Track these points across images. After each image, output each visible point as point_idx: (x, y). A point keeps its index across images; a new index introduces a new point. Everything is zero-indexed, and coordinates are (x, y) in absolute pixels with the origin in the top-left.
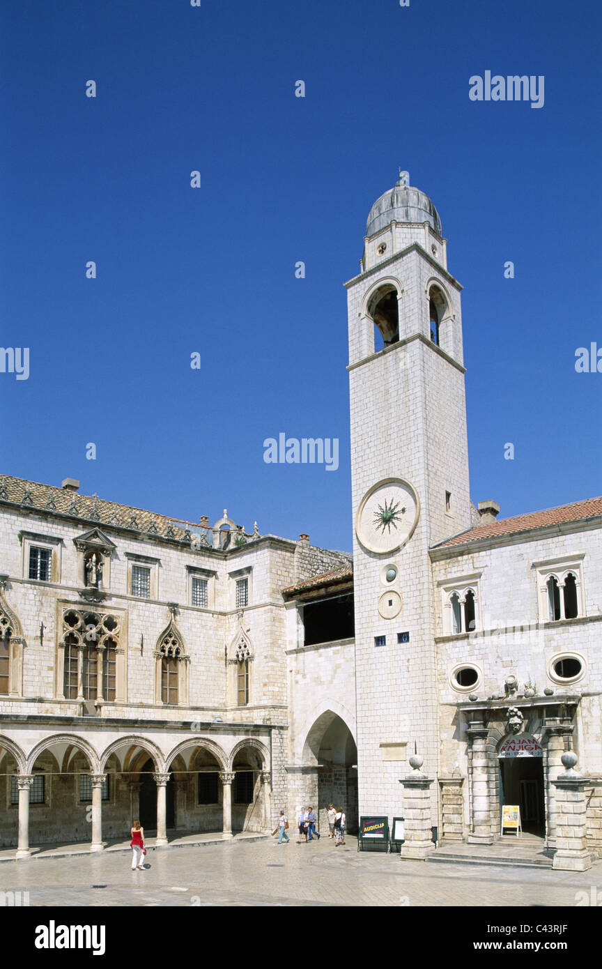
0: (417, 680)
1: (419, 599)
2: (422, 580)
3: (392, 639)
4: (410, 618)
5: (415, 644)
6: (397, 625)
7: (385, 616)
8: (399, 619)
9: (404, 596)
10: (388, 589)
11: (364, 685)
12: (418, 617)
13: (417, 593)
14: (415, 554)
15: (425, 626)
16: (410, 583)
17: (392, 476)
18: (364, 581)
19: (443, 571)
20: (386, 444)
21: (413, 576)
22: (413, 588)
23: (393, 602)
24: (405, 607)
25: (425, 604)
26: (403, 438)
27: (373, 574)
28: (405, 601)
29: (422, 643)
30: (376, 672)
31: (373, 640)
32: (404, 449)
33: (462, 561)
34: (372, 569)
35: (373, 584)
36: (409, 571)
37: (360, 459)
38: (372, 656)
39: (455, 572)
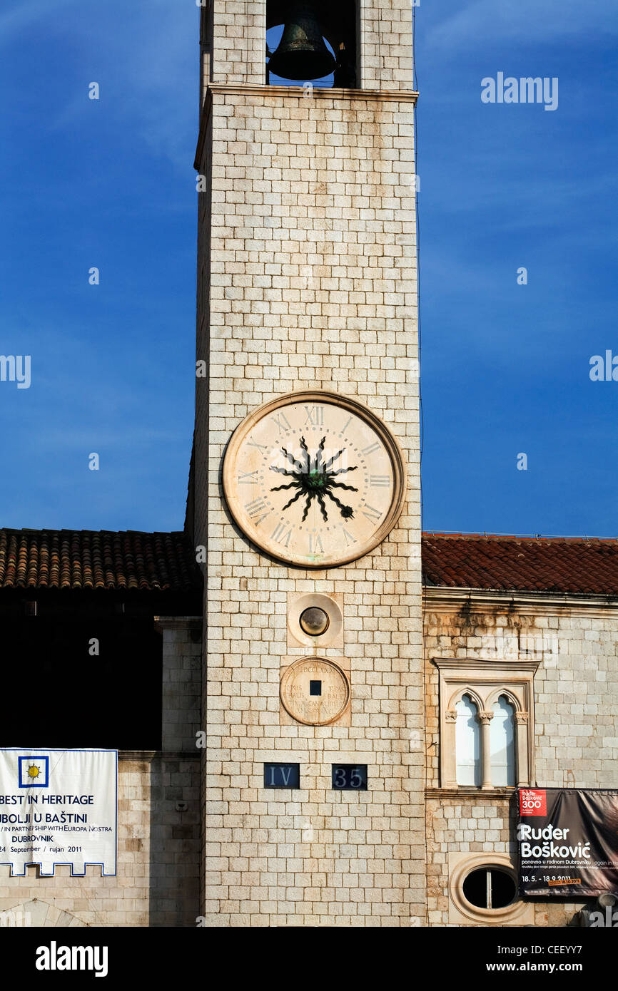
0: (384, 881)
1: (396, 693)
2: (408, 651)
3: (316, 777)
4: (372, 733)
5: (385, 798)
6: (331, 744)
7: (300, 716)
8: (340, 732)
9: (356, 678)
10: (310, 653)
11: (230, 878)
12: (393, 734)
13: (390, 679)
14: (389, 588)
15: (409, 759)
16: (373, 651)
17: (331, 388)
18: (238, 620)
19: (446, 641)
20: (315, 309)
21: (381, 637)
22: (383, 665)
23: (324, 688)
24: (357, 705)
25: (411, 707)
26: (365, 311)
27: (265, 608)
28: (357, 690)
29: (399, 798)
30: (268, 851)
31: (260, 770)
32: (367, 337)
33: (495, 627)
34: (264, 597)
35: (268, 635)
36: (370, 623)
37: (237, 319)
38: (256, 808)
39: (475, 649)
